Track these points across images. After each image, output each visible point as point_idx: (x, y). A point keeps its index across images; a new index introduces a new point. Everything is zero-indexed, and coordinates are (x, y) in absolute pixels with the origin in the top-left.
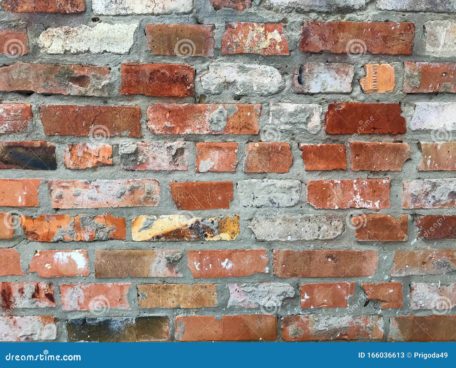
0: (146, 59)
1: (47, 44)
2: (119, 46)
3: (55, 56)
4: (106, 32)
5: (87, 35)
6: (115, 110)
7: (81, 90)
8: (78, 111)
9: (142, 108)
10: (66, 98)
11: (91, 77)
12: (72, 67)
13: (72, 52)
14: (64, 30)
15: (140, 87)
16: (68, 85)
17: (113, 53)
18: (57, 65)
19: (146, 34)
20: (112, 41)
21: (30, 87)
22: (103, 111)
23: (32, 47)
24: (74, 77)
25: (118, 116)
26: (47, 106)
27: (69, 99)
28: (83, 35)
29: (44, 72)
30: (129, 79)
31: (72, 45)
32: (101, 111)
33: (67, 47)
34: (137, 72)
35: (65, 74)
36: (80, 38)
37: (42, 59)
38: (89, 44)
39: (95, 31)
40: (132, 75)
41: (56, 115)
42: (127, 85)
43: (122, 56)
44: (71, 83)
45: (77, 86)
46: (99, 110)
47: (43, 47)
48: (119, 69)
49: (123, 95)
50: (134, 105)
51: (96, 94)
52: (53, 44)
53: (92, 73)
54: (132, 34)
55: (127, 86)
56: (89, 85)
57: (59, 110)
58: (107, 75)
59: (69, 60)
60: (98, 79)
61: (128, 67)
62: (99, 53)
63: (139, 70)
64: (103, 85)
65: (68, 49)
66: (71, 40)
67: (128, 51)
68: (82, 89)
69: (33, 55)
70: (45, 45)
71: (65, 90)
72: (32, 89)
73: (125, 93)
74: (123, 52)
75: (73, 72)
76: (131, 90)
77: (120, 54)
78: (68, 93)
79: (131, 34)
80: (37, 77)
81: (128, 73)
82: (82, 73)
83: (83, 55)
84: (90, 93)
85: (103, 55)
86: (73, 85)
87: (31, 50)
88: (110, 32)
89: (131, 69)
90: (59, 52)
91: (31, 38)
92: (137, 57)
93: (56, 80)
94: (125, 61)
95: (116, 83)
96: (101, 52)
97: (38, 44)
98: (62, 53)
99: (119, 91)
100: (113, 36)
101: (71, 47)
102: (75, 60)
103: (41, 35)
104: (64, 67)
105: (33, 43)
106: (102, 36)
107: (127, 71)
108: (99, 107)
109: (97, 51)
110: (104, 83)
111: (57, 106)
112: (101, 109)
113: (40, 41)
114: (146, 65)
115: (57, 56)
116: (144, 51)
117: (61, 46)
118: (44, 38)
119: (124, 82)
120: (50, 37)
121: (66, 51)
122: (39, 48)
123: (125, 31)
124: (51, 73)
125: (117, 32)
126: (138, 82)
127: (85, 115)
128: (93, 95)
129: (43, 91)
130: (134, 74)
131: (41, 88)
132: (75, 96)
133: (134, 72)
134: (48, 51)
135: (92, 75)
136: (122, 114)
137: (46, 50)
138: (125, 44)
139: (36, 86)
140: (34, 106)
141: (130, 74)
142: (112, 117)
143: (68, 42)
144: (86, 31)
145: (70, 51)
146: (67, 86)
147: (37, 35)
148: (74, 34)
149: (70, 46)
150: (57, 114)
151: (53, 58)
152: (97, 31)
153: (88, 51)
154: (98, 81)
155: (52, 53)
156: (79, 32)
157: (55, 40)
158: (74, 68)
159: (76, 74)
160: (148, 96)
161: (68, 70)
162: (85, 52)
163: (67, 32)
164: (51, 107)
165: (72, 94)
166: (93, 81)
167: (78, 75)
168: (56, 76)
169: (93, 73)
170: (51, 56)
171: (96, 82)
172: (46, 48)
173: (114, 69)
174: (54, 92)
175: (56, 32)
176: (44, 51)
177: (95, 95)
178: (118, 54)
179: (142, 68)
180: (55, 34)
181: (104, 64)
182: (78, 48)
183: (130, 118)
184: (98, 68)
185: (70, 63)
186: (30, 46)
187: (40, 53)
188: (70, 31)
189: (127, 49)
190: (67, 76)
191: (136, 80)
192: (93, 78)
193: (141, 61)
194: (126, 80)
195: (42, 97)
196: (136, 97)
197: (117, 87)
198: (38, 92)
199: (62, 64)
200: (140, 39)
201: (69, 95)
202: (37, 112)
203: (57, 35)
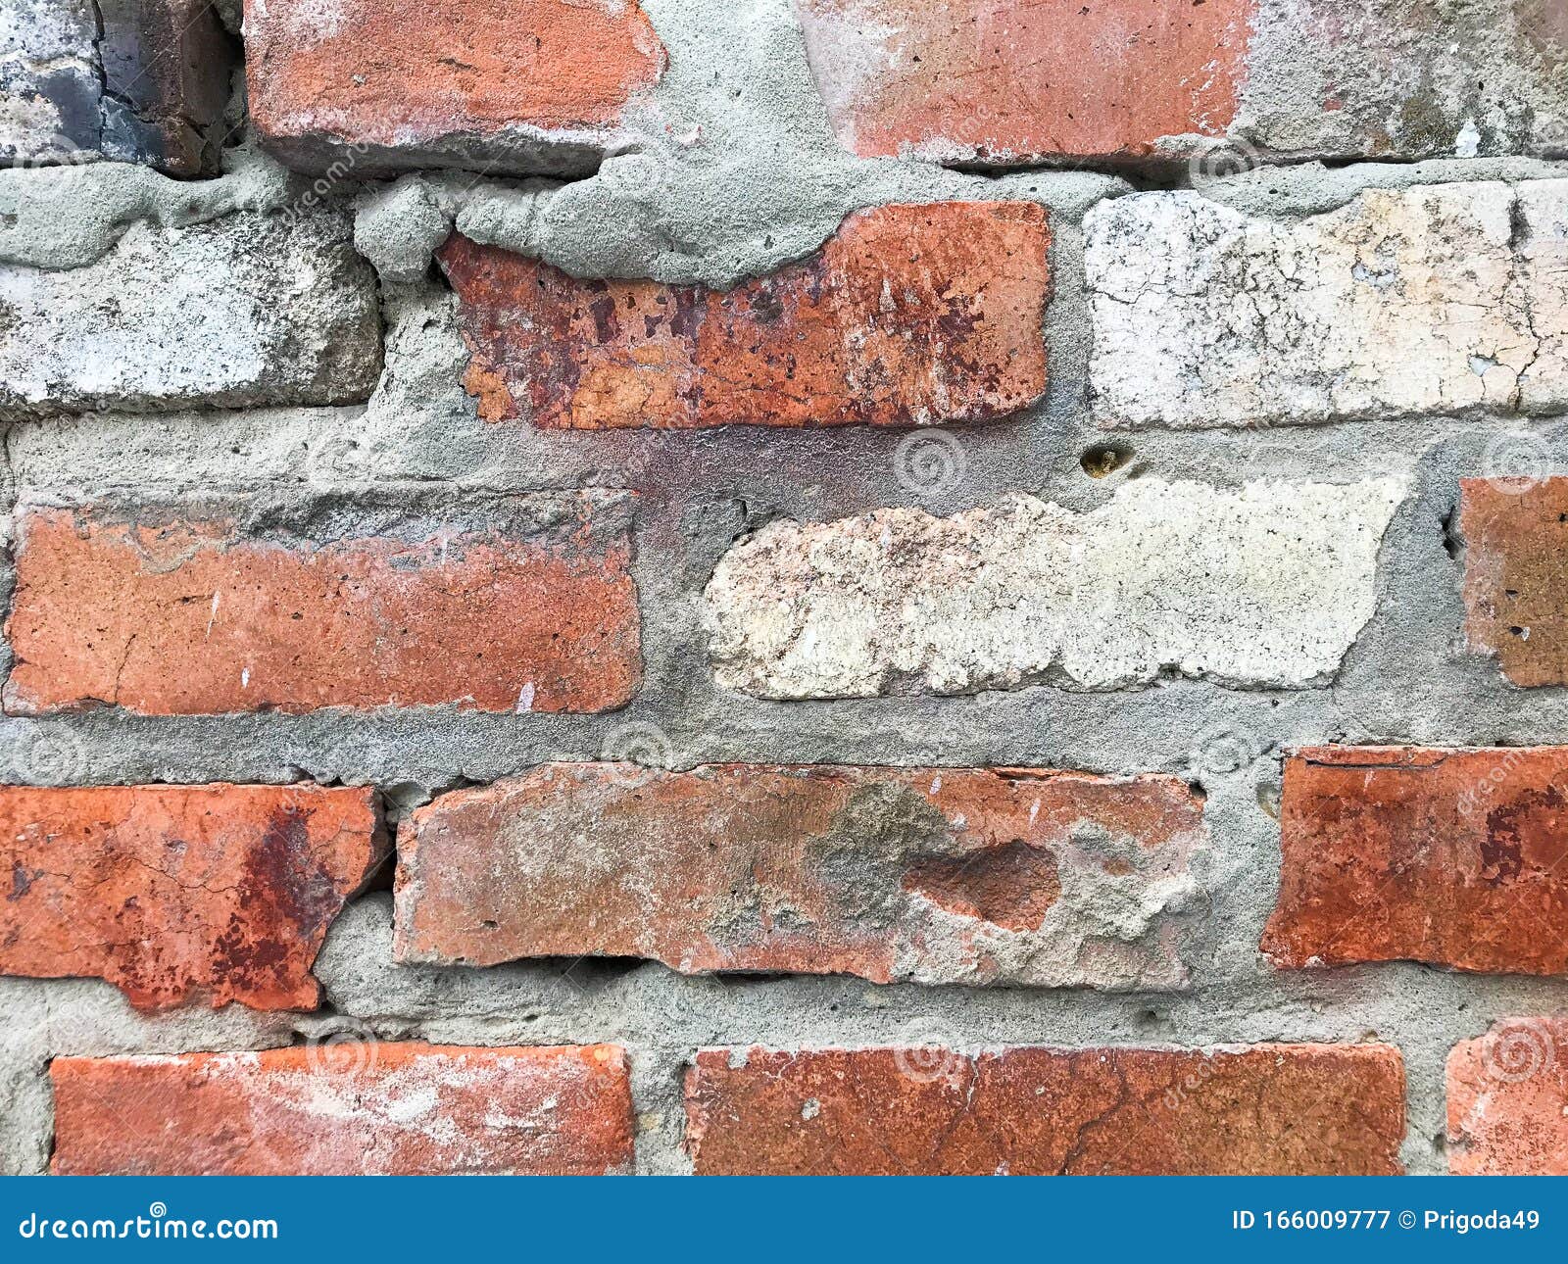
0: (1457, 718)
1: (764, 632)
2: (1269, 636)
3: (812, 710)
4: (1184, 536)
5: (1043, 564)
6: (1223, 1079)
7: (992, 942)
8: (964, 1089)
9: (1412, 1051)
10: (871, 999)
11: (1065, 854)
12: (937, 784)
13: (937, 683)
14: (886, 538)
15: (1410, 911)
16: (902, 907)
17: (1224, 683)
18: (825, 772)
19: (1451, 545)
20: (1222, 599)
21: (632, 931)
22: (1142, 1087)
23: (659, 657)
24: (944, 854)
25: (1245, 1122)
26: (740, 1056)
27: (897, 1005)
28: (1014, 562)
29: (734, 824)
30: (1335, 859)
31: (939, 634)
32: (1125, 1089)
33: (903, 653)
34: (1395, 811)
35: (886, 835)
36: (994, 582)
37: (721, 733)
38: (1058, 624)
39: (1101, 539)
40: (1358, 828)
41: (804, 1124)
42: (1316, 901)
43: (1285, 702)
44: (919, 899)
45: (967, 920)
46: (1110, 1083)
47: (741, 655)
48: (1262, 789)
49: (1286, 968)
50: (1353, 1034)
51: (1101, 973)
52: (810, 635)
53: (1075, 829)
54: (1367, 544)
55: (1317, 911)
56: (1053, 910)
57: (822, 1088)
58: (1179, 841)
59: (910, 735)
60: (1116, 864)
61: (1339, 781)
62: (1126, 684)
63: (1412, 797)
64: (1158, 907)
65: (905, 661)
66: (930, 602)
67: (1335, 664)
68: (1003, 941)
69: (662, 712)
70: (754, 639)
71: (876, 950)
72: (643, 944)
73: (1304, 954)
74: (1300, 671)
75: (938, 818)
76: (1347, 937)
77: (1273, 689)
78: (896, 970)
79: (1361, 550)
80: (688, 862)
81: (1331, 815)
82: (1003, 828)
83: (1011, 698)
84: (1057, 970)
85: (1152, 693)
86: (939, 914)
87: (652, 681)
88: (1209, 539)
89: (1355, 792)
90: (844, 682)
91: (662, 596)
92: (1389, 708)
93: (821, 878)
94: (1308, 738)
95: (1242, 886)
96: (1145, 677)
97: (702, 637)
98: (869, 688)
99: (1265, 940)
100: (1233, 566)
101: (931, 647)
102: (953, 738)
103: (722, 570)
104: (876, 789)
105: (676, 627)
106: (1155, 566)
107: (1324, 808)
108: (1114, 1056)
109: (1111, 672)
110: (1165, 890)
111: (809, 1061)
112: (1122, 1074)
113: (721, 616)
114: (1457, 760)
115: (828, 709)
116: (1435, 659)
117: (860, 642)
118: (745, 593)
119: (1295, 877)
120: (789, 587)
121: (893, 674)
122: (713, 660)
123: (1318, 534)
124: (782, 827)
125: (1262, 536)
126: (1400, 883)
127: (1009, 1121)
128: (1077, 978)
129: (723, 958)
130: (1371, 827)
131: (712, 940)
132: (948, 985)
133: (1377, 813)
134: (773, 682)
135: (1076, 840)
136: (1276, 1108)
137: (760, 673)
138: (1315, 620)
139: (672, 923)
140: (644, 1062)
141: (1346, 824)
142: (1205, 1130)
143: (909, 613)
144: (1042, 539)
145: (919, 673)
146: (893, 918)
147: (699, 577)
148: (953, 560)
149: (921, 641)
150: (807, 1114)
151: (800, 724)
152: (1116, 533)
153: (1051, 674)
154: (1116, 881)
155: (799, 693)
156: (994, 545)
157: (819, 606)
158: (949, 796)
159: (958, 832)
160: (1465, 972)
161: (903, 806)
162: (1029, 677)
163: (906, 551)
164: (773, 1068)
165: (926, 976)
166: (1083, 882)
167: (974, 842)
168: (819, 848)
169: (1082, 827)
170: (787, 710)
171: (1103, 890)
172: (760, 661)
173: (1228, 789)
174: (797, 965)
175: (830, 554)
176: (742, 680)
177: (1095, 979)
178: (1261, 687)
179: (1433, 781)
180: (826, 565)
181: (1157, 760)
182: (980, 655)
183: (1333, 1136)
184: (1120, 788)
185: (918, 759)
186: (648, 649)
187: (711, 691)
188: (925, 544)
189: (1326, 650)
190: (894, 852)
191: (1384, 865)
192: (1082, 860)
193: (1422, 729)
194: (1314, 867)
195: (702, 998)
196: (1367, 982)
197: (1244, 917)
198: (685, 967)
199: (865, 767)
200: (1417, 577)
201: (905, 981)
202: (663, 1099)
203: (839, 571)
